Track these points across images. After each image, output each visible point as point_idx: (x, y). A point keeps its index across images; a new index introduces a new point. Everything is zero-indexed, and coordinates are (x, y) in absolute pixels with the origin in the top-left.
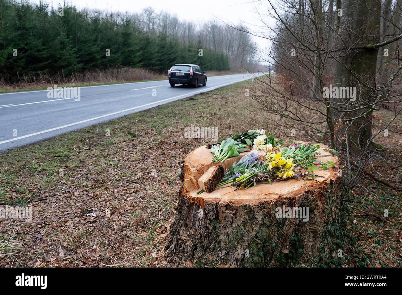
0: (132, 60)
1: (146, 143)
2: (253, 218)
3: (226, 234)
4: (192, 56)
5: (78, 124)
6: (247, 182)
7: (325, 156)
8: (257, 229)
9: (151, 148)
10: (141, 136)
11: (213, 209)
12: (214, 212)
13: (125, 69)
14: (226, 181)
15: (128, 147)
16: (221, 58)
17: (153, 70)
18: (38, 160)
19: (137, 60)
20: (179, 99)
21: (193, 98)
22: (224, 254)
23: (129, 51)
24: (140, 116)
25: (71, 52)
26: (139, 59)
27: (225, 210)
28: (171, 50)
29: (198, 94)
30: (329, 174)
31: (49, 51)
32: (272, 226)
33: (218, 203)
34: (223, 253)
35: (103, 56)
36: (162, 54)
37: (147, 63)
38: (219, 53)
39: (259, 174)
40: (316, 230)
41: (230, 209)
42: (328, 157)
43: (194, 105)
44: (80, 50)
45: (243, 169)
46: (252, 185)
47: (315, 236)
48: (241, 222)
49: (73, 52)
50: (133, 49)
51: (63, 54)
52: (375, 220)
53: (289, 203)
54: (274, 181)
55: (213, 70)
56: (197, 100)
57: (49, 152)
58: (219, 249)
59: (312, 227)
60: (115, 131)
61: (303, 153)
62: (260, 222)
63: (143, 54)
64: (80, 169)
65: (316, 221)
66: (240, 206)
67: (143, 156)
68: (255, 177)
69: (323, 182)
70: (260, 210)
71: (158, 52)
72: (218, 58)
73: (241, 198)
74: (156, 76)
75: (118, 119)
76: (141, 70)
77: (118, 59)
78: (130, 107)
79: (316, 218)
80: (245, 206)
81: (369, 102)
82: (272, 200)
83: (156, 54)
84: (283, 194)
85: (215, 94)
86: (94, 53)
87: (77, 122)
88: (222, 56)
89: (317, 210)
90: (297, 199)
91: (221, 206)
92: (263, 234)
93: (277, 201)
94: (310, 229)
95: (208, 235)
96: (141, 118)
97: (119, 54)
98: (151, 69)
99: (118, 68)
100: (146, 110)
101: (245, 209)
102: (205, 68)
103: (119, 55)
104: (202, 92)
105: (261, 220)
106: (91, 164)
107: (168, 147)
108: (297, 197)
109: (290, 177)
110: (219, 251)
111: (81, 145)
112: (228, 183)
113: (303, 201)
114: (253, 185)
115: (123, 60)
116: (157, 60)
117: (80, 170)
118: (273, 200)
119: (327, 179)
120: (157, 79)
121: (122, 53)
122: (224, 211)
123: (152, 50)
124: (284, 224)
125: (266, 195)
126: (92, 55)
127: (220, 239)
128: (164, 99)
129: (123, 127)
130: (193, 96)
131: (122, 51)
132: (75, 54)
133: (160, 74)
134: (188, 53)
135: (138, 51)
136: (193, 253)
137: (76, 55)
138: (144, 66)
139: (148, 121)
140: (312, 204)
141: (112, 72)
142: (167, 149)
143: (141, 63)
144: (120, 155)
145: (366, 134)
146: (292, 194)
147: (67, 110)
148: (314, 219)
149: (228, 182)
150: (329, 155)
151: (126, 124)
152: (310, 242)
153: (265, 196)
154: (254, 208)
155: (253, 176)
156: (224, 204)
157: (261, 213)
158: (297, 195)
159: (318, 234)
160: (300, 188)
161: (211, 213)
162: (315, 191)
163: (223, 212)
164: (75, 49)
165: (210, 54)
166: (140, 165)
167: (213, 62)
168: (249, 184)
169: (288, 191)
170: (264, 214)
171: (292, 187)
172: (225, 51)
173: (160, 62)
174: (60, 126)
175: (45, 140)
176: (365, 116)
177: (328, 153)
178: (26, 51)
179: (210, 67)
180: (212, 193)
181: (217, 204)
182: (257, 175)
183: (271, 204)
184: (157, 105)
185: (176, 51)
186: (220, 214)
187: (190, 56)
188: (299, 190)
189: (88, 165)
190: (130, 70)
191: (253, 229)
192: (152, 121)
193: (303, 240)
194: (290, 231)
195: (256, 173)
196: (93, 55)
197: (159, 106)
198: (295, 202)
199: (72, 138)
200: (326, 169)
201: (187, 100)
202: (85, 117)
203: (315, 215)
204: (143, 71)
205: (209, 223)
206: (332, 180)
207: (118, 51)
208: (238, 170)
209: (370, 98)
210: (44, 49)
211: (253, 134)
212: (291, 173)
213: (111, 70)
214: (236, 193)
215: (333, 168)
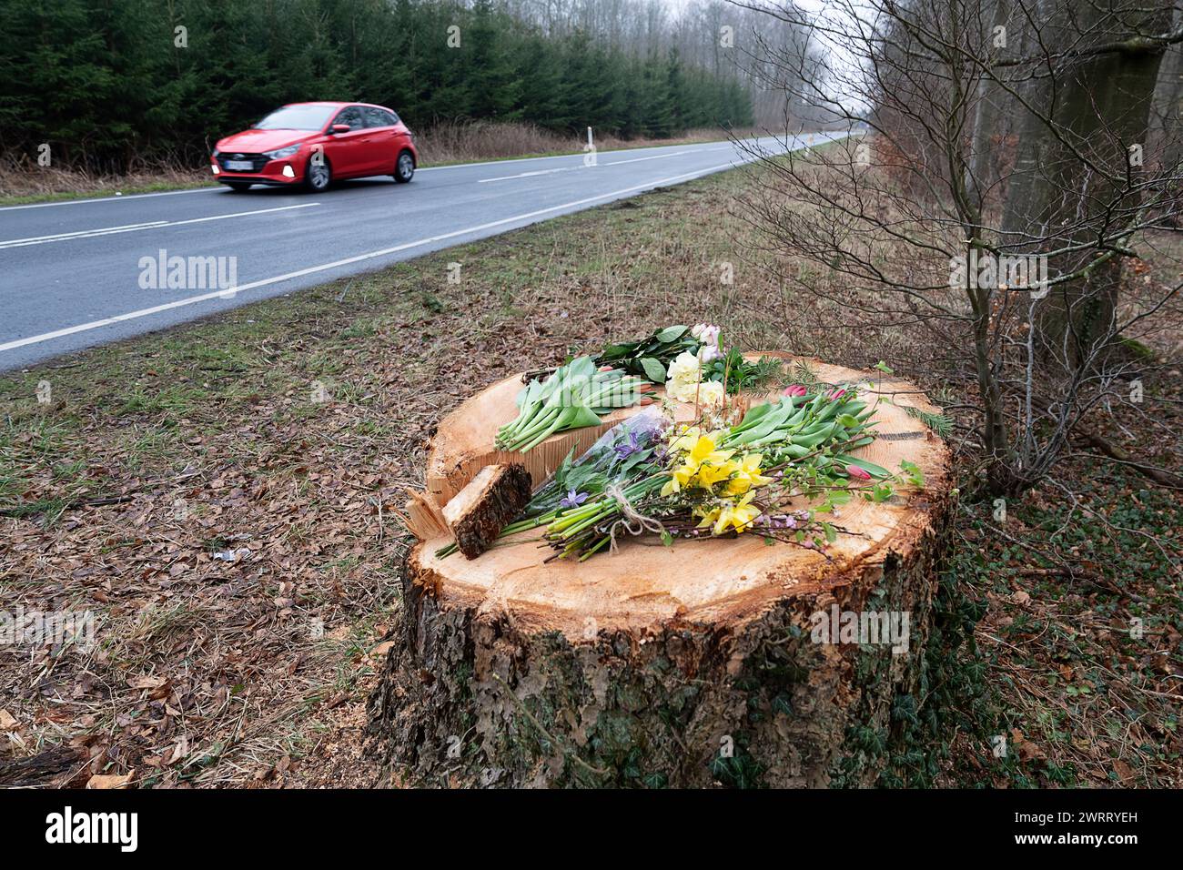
0: (496, 102)
1: (461, 331)
2: (578, 686)
3: (500, 718)
4: (654, 89)
5: (303, 276)
6: (582, 537)
7: (903, 436)
8: (592, 723)
9: (472, 346)
10: (456, 310)
11: (458, 629)
12: (460, 640)
13: (478, 126)
14: (538, 513)
15: (410, 342)
16: (732, 95)
17: (552, 128)
18: (153, 381)
19: (509, 102)
20: (594, 205)
21: (632, 202)
22: (496, 779)
23: (488, 78)
24: (473, 254)
25: (341, 84)
26: (515, 99)
27: (493, 641)
28: (599, 74)
29: (649, 192)
30: (893, 524)
31: (286, 81)
32: (651, 713)
33: (474, 611)
34: (493, 773)
35: (422, 94)
36: (575, 84)
37: (535, 109)
38: (726, 82)
39: (631, 512)
40: (814, 740)
41: (508, 638)
42: (910, 443)
43: (629, 221)
44: (363, 78)
45: (596, 479)
46: (606, 548)
47: (811, 760)
48: (542, 688)
49: (347, 82)
50: (500, 74)
51: (321, 89)
52: (1092, 592)
53: (709, 643)
54: (683, 537)
55: (708, 128)
56: (641, 207)
57: (192, 358)
58: (482, 758)
59: (798, 731)
60: (393, 296)
61: (817, 429)
62: (602, 702)
63: (525, 87)
64: (258, 408)
65: (816, 711)
66: (534, 638)
67: (441, 369)
68: (615, 520)
69: (857, 562)
70: (600, 660)
71: (563, 81)
72: (722, 94)
73: (550, 602)
74: (558, 143)
75: (411, 261)
76: (518, 128)
77: (461, 100)
78: (457, 228)
79: (813, 702)
80: (553, 637)
81: (1104, 230)
82: (646, 629)
83: (560, 86)
84: (694, 604)
85: (693, 192)
86: (398, 86)
87: (302, 269)
88: (734, 87)
89: (818, 674)
90: (737, 633)
91: (481, 625)
92: (618, 738)
93: (666, 632)
94: (790, 735)
95: (447, 710)
96: (472, 260)
97: (463, 87)
98: (546, 126)
99: (460, 123)
100: (495, 236)
101: (554, 649)
102: (687, 120)
103: (464, 90)
104: (662, 186)
105: (604, 694)
106: (291, 392)
107: (518, 346)
108: (740, 626)
109: (740, 530)
110: (481, 764)
111: (283, 334)
112: (540, 525)
113: (765, 637)
114: (608, 550)
115: (473, 102)
116: (561, 102)
117: (257, 412)
118: (649, 630)
119: (878, 547)
120: (560, 152)
121: (470, 86)
122: (488, 641)
123: (550, 76)
124: (690, 717)
125: (634, 598)
126: (393, 91)
127: (479, 730)
128: (556, 205)
129: (415, 284)
130: (633, 198)
131: (470, 79)
132: (351, 88)
133: (568, 139)
134: (644, 82)
135: (513, 78)
136: (415, 751)
137: (354, 90)
138: (528, 119)
139: (490, 266)
140: (800, 651)
141: (446, 134)
142: (515, 349)
143: (521, 111)
144: (380, 367)
145: (1098, 313)
146: (725, 611)
147: (295, 235)
148: (807, 703)
149: (541, 522)
150: (916, 435)
151: (426, 276)
152: (790, 776)
153: (631, 607)
154: (578, 653)
155: (607, 517)
156: (492, 616)
157: (603, 671)
158: (741, 617)
159: (820, 756)
160: (764, 579)
161: (451, 641)
162: (814, 603)
163: (487, 647)
164: (350, 76)
165: (702, 82)
166: (423, 398)
167: (708, 106)
168: (592, 546)
169: (718, 593)
170: (614, 678)
171: (738, 573)
172: (743, 76)
173: (570, 107)
174: (253, 281)
175: (198, 321)
176: (1086, 274)
177: (915, 425)
178: (229, 82)
179: (701, 118)
180: (479, 560)
181: (470, 613)
182: (622, 515)
183: (643, 642)
184: (530, 222)
185: (613, 78)
186: (478, 651)
187: (651, 91)
188: (756, 592)
189: (283, 394)
190: (491, 128)
191: (579, 721)
192: (501, 267)
193: (765, 768)
194: (710, 742)
195: (618, 505)
196: (398, 90)
197: (533, 224)
198: (728, 646)
199: (266, 316)
200: (886, 498)
201: (615, 208)
202: (329, 255)
203: (811, 690)
204: (525, 130)
205: (447, 674)
206: (894, 553)
207: (461, 81)
208: (579, 482)
209: (1107, 218)
210: (273, 78)
211: (677, 340)
212: (743, 516)
213: (442, 129)
214: (545, 574)
215: (915, 493)
